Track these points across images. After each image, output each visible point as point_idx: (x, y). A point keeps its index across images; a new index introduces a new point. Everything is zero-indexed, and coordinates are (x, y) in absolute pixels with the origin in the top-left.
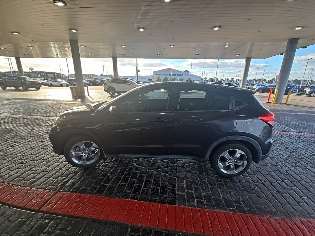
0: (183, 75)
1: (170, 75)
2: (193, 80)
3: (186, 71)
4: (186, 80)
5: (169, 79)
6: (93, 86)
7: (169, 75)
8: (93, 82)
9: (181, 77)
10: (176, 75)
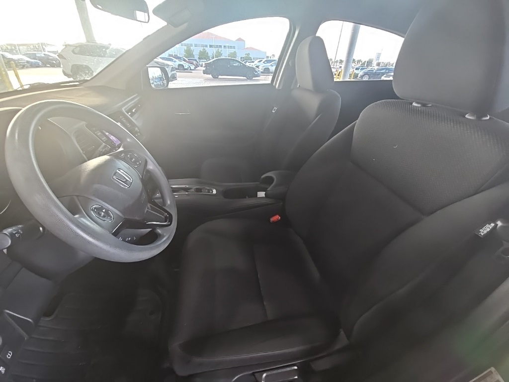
0: (234, 47)
1: (211, 46)
2: (252, 58)
3: (240, 40)
4: (241, 58)
5: (210, 54)
6: (46, 66)
7: (209, 46)
8: (43, 57)
9: (232, 51)
10: (223, 47)
